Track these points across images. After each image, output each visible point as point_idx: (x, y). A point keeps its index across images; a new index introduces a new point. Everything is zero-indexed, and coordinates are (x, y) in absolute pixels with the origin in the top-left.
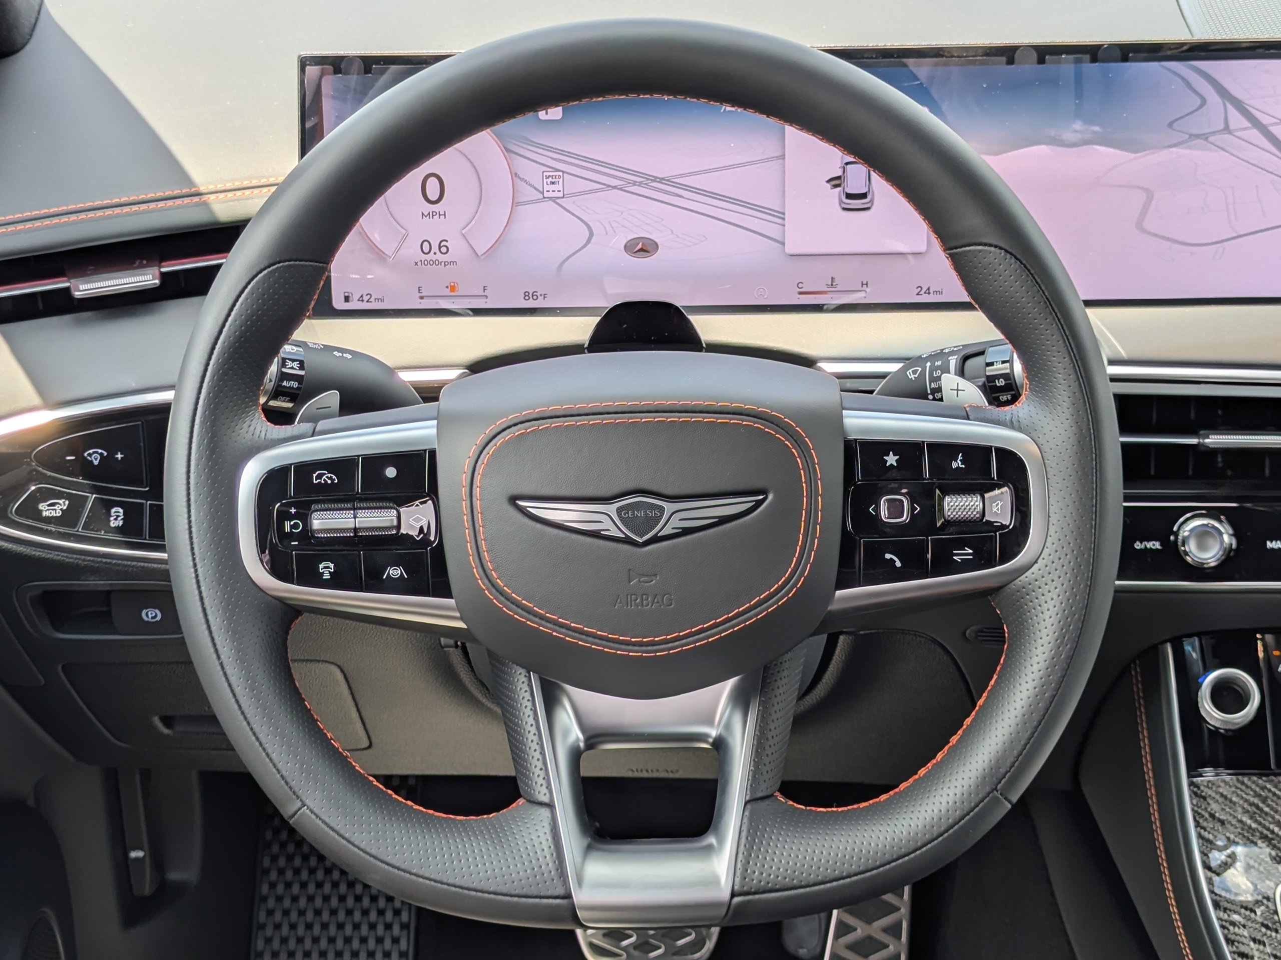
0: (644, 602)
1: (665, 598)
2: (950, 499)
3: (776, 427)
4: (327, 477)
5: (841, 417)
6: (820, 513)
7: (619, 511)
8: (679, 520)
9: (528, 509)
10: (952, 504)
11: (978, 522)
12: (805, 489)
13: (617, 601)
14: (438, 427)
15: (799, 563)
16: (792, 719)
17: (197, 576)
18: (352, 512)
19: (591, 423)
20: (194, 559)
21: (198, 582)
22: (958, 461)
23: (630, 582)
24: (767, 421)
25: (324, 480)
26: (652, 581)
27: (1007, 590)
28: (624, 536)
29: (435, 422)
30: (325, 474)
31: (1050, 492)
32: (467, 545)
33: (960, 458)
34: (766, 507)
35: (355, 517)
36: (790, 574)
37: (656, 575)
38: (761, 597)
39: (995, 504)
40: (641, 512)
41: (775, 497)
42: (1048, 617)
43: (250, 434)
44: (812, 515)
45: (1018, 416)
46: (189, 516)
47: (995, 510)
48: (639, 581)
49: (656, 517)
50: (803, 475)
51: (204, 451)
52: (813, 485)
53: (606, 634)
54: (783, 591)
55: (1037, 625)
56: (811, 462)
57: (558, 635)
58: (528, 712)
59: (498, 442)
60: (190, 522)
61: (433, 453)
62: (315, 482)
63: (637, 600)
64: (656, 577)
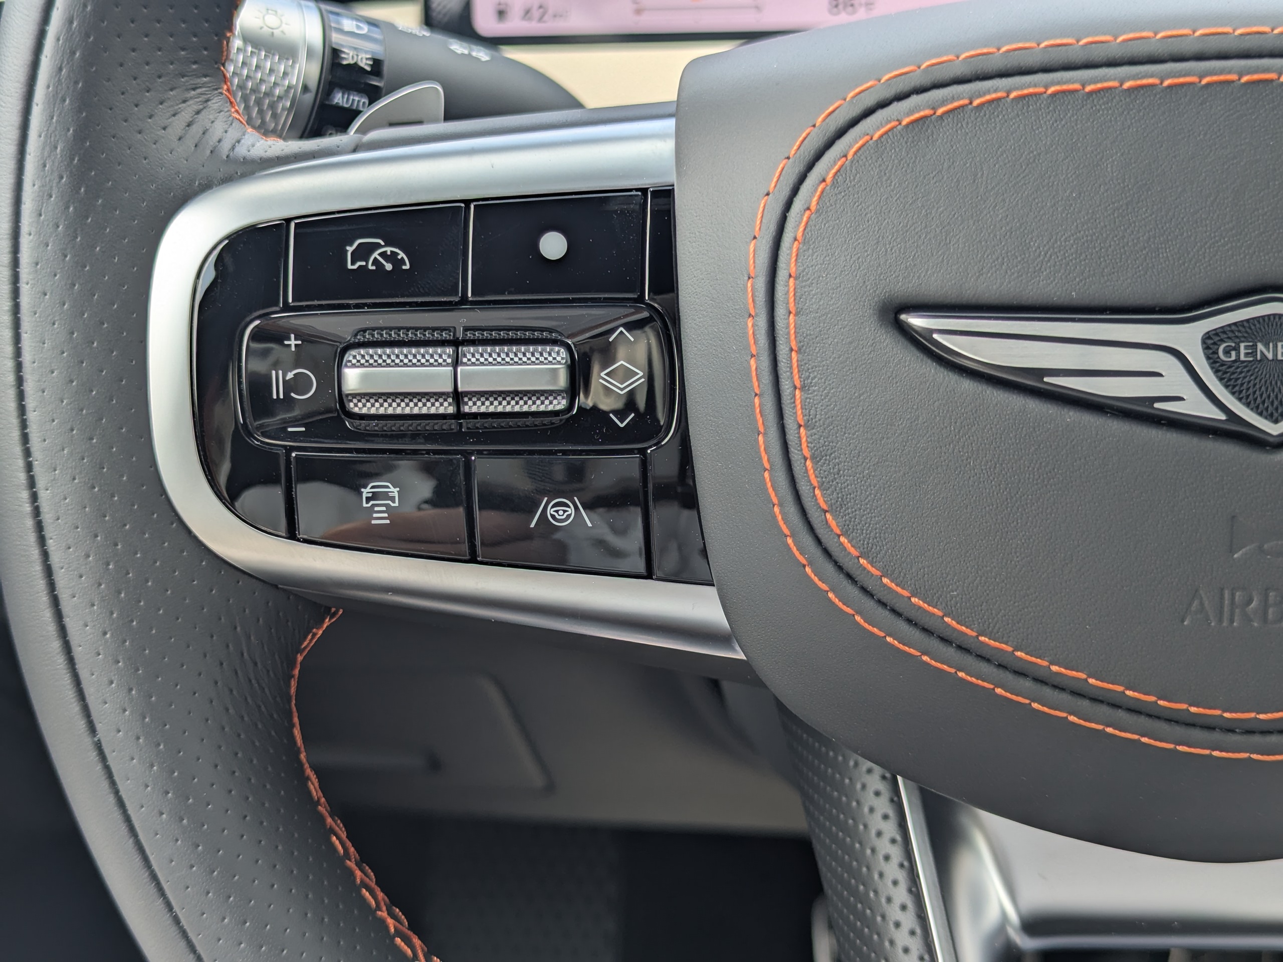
0: (1271, 611)
4: (383, 255)
7: (1210, 342)
9: (935, 336)
13: (1190, 605)
14: (680, 136)
17: (37, 512)
18: (450, 350)
19: (1126, 85)
20: (29, 467)
21: (39, 527)
23: (1232, 551)
25: (376, 261)
28: (1223, 417)
29: (669, 124)
30: (378, 246)
32: (757, 441)
35: (456, 363)
40: (1276, 347)
43: (189, 142)
46: (18, 353)
48: (1260, 548)
51: (56, 174)
53: (1152, 699)
57: (1008, 695)
58: (893, 871)
59: (851, 147)
60: (19, 367)
61: (665, 195)
62: (350, 267)
63: (1250, 601)
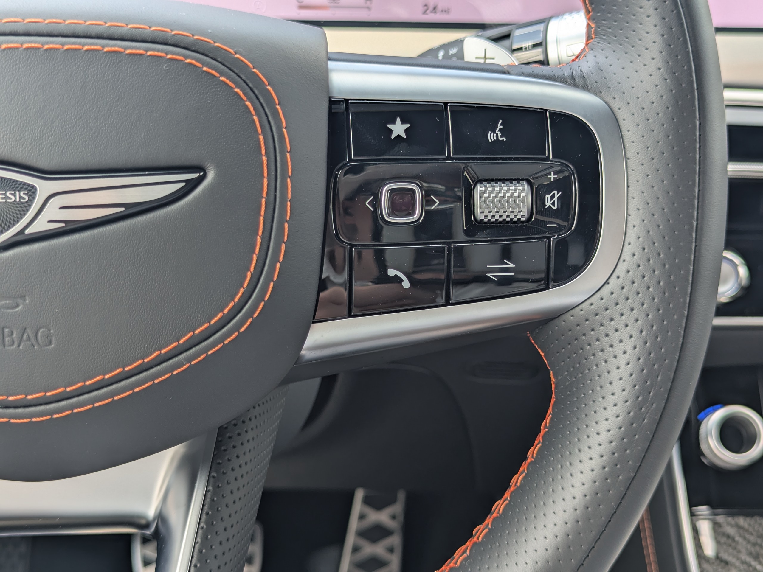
1: (39, 334)
2: (483, 189)
3: (220, 65)
5: (326, 73)
6: (289, 204)
8: (61, 208)
10: (486, 195)
11: (523, 222)
12: (265, 165)
15: (255, 280)
16: (261, 493)
22: (497, 132)
24: (207, 56)
26: (18, 306)
27: (561, 323)
31: (630, 177)
33: (499, 126)
34: (203, 191)
36: (241, 296)
37: (23, 297)
38: (197, 332)
39: (549, 196)
41: (218, 176)
42: (625, 363)
44: (277, 207)
45: (581, 71)
47: (548, 204)
49: (22, 203)
50: (262, 142)
52: (278, 159)
54: (232, 324)
55: (606, 374)
56: (275, 123)
64: (25, 300)
